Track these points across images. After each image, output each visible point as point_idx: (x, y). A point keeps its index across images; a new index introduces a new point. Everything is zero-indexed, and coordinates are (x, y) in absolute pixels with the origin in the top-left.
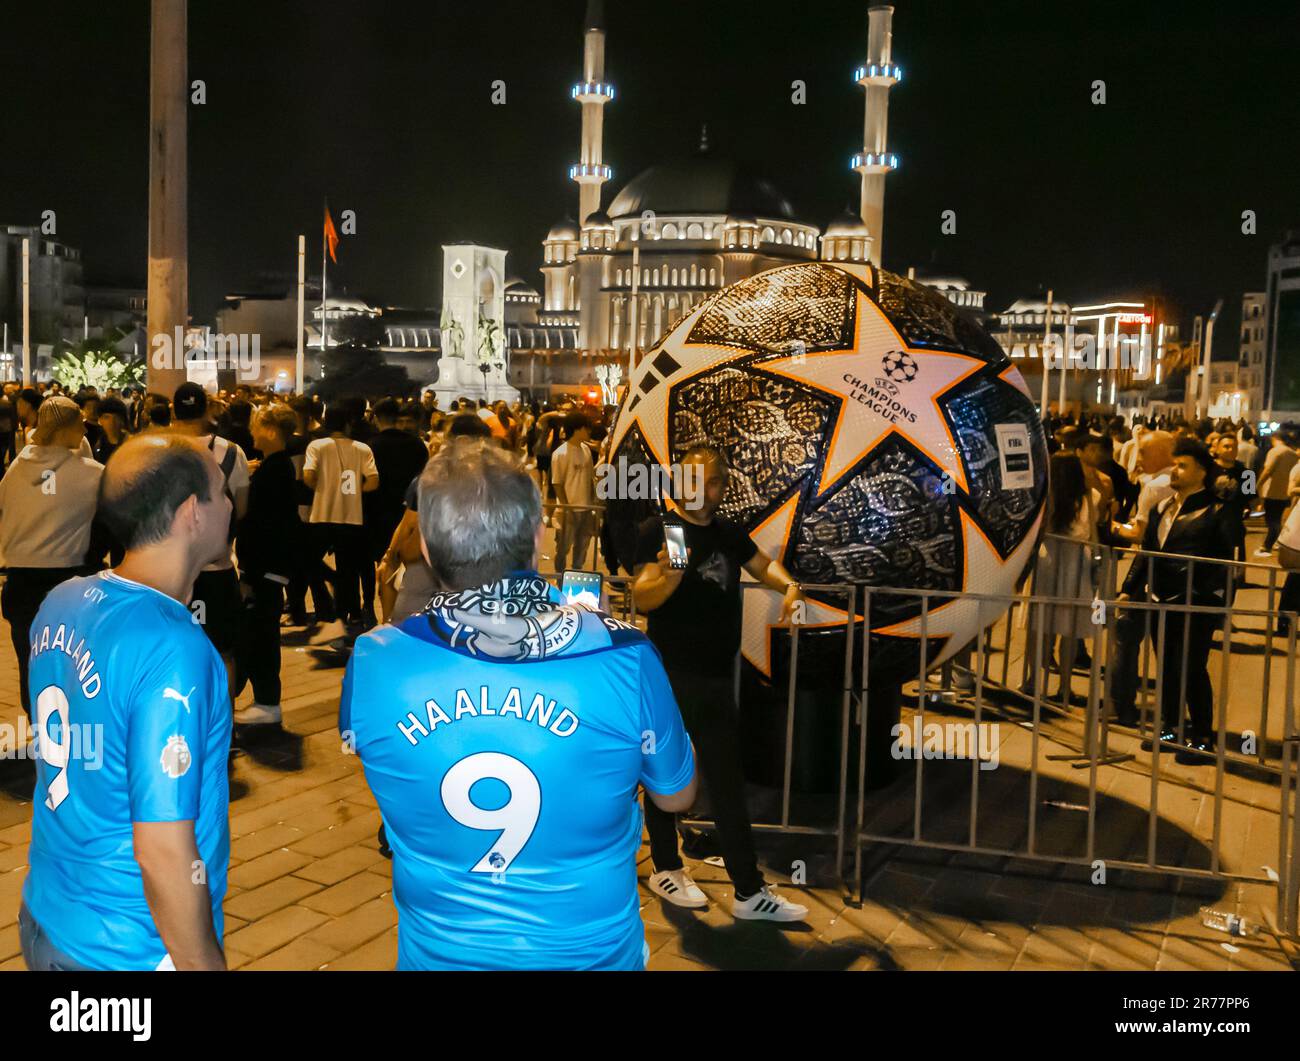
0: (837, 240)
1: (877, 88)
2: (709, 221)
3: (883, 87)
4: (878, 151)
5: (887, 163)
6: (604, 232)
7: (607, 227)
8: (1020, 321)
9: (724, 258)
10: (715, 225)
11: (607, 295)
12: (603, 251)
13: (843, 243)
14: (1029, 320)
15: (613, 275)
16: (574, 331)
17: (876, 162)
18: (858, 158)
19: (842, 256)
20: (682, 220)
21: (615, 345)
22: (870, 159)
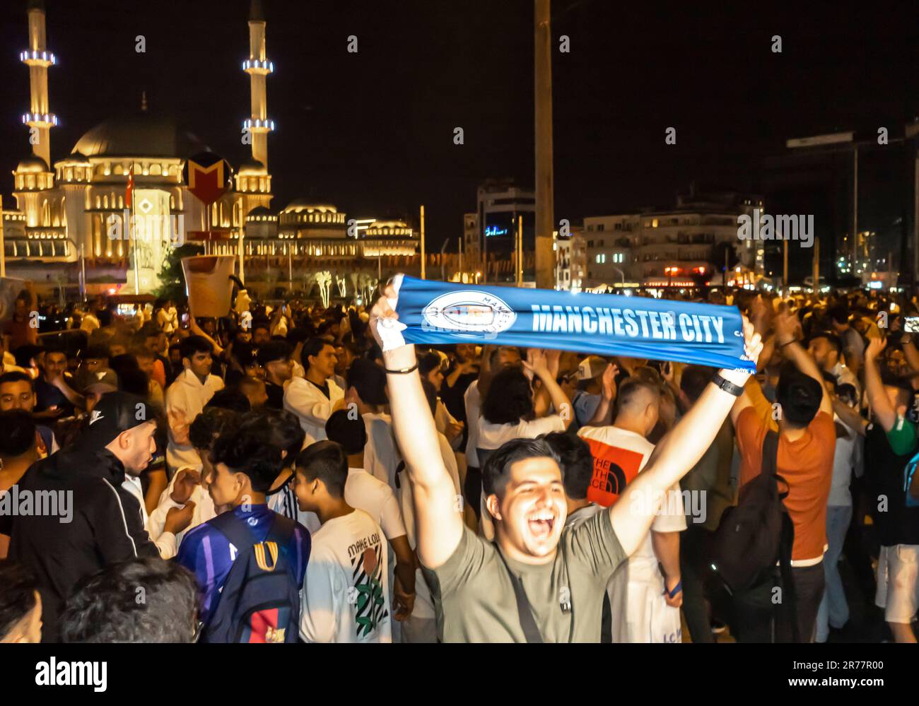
0: (249, 178)
1: (259, 76)
2: (165, 162)
3: (262, 75)
4: (262, 117)
5: (269, 126)
6: (85, 168)
7: (86, 164)
8: (380, 232)
9: (182, 189)
10: (170, 166)
11: (89, 215)
12: (84, 182)
13: (253, 180)
14: (386, 232)
15: (93, 201)
16: (65, 242)
17: (262, 125)
18: (250, 121)
19: (253, 189)
20: (145, 161)
21: (98, 253)
22: (258, 122)
